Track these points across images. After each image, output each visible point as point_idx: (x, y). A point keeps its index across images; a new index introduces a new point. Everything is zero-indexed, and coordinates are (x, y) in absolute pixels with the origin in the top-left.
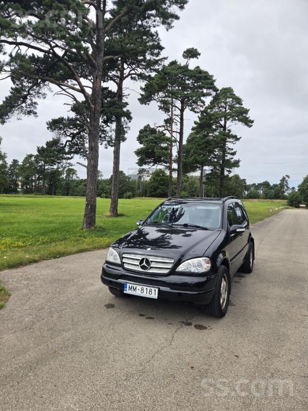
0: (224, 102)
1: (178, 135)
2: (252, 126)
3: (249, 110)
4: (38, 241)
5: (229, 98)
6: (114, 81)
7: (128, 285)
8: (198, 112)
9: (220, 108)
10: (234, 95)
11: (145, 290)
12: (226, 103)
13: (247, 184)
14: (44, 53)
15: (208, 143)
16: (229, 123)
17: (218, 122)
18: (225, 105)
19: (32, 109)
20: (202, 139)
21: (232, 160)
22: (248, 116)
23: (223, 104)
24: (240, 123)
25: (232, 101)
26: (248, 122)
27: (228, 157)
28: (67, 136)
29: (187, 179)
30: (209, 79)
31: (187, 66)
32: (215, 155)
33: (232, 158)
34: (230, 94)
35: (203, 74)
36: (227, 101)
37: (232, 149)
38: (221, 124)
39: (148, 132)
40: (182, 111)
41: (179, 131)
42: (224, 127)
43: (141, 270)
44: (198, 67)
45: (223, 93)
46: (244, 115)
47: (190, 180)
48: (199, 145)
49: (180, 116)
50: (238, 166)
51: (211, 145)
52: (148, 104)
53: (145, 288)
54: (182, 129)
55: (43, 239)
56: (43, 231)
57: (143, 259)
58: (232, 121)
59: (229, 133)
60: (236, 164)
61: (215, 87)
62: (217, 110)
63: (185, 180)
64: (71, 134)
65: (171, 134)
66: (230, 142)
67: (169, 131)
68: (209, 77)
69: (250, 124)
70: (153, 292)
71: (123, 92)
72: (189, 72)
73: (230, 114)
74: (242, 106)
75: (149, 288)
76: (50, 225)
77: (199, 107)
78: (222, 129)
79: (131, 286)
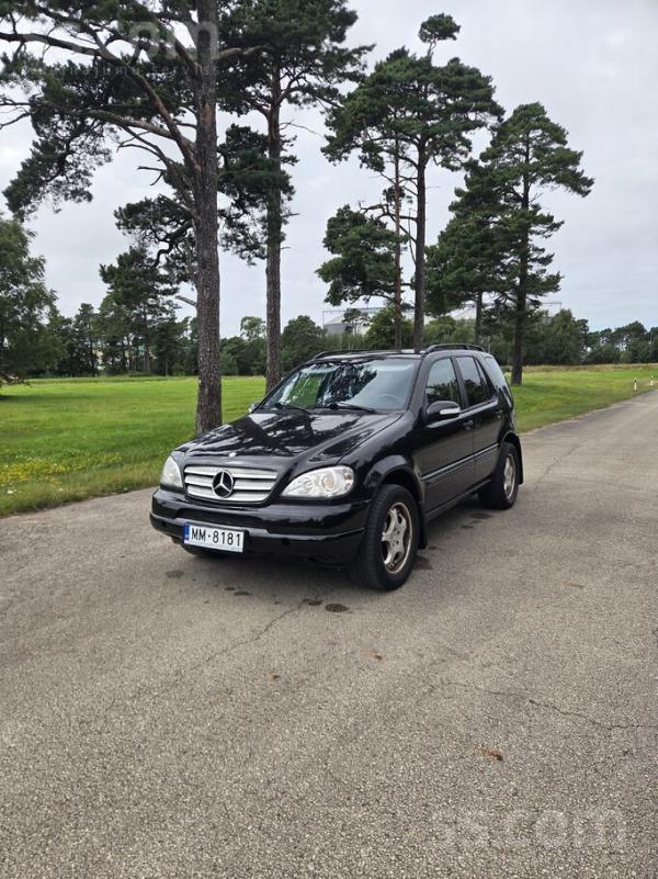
0: (522, 140)
1: (414, 225)
2: (589, 191)
3: (581, 154)
4: (98, 463)
5: (535, 128)
6: (259, 108)
7: (191, 527)
8: (457, 169)
9: (514, 154)
10: (548, 120)
11: (220, 537)
12: (527, 142)
13: (592, 330)
14: (93, 57)
15: (488, 238)
16: (534, 189)
17: (509, 189)
18: (525, 148)
19: (80, 185)
20: (472, 230)
21: (543, 277)
22: (579, 169)
23: (521, 146)
24: (562, 187)
25: (543, 136)
26: (579, 184)
27: (535, 268)
28: (160, 240)
29: (451, 327)
30: (480, 87)
31: (428, 59)
32: (503, 265)
33: (544, 271)
34: (538, 120)
35: (466, 76)
36: (531, 135)
37: (543, 250)
38: (516, 194)
39: (348, 224)
40: (421, 167)
41: (415, 215)
42: (525, 200)
43: (216, 497)
44: (456, 60)
45: (520, 119)
46: (570, 167)
47: (459, 328)
48: (468, 246)
49: (416, 181)
50: (556, 289)
51: (495, 242)
52: (346, 158)
53: (220, 532)
54: (421, 210)
55: (108, 459)
56: (113, 444)
57: (219, 475)
58: (542, 182)
59: (534, 212)
60: (552, 284)
61: (494, 104)
62: (508, 160)
63: (447, 329)
64: (168, 235)
65: (397, 222)
66: (538, 234)
67: (392, 216)
68: (479, 81)
69: (584, 188)
70: (235, 539)
71: (281, 132)
72: (432, 73)
73: (537, 168)
74: (566, 147)
75: (227, 532)
76: (133, 432)
77: (458, 155)
78: (519, 204)
79: (195, 528)
